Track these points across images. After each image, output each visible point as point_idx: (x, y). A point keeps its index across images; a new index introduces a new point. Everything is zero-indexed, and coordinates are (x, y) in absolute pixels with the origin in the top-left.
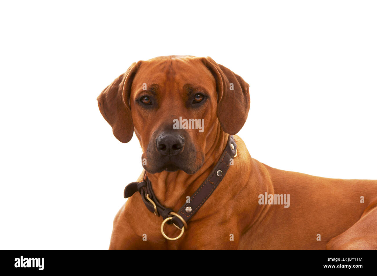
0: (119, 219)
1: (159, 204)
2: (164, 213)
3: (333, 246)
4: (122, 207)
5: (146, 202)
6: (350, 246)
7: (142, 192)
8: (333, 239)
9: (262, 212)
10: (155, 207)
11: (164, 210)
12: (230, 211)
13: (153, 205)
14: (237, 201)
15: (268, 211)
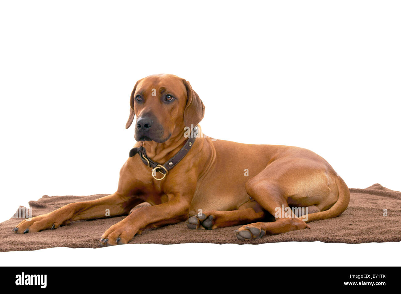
0: (123, 170)
1: (150, 160)
2: (154, 165)
3: (249, 184)
4: (125, 163)
5: (142, 159)
6: (259, 184)
7: (140, 153)
8: (249, 180)
9: (210, 164)
10: (148, 162)
11: (153, 163)
12: (191, 165)
13: (147, 161)
14: (196, 159)
15: (213, 164)
